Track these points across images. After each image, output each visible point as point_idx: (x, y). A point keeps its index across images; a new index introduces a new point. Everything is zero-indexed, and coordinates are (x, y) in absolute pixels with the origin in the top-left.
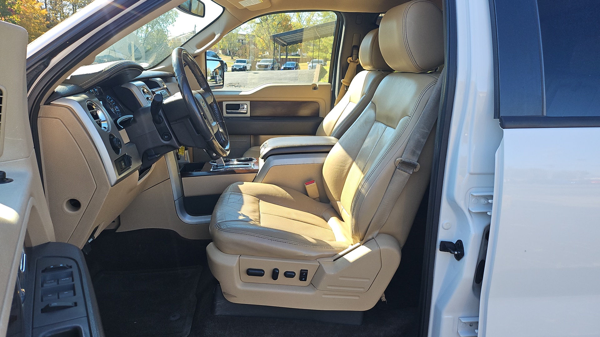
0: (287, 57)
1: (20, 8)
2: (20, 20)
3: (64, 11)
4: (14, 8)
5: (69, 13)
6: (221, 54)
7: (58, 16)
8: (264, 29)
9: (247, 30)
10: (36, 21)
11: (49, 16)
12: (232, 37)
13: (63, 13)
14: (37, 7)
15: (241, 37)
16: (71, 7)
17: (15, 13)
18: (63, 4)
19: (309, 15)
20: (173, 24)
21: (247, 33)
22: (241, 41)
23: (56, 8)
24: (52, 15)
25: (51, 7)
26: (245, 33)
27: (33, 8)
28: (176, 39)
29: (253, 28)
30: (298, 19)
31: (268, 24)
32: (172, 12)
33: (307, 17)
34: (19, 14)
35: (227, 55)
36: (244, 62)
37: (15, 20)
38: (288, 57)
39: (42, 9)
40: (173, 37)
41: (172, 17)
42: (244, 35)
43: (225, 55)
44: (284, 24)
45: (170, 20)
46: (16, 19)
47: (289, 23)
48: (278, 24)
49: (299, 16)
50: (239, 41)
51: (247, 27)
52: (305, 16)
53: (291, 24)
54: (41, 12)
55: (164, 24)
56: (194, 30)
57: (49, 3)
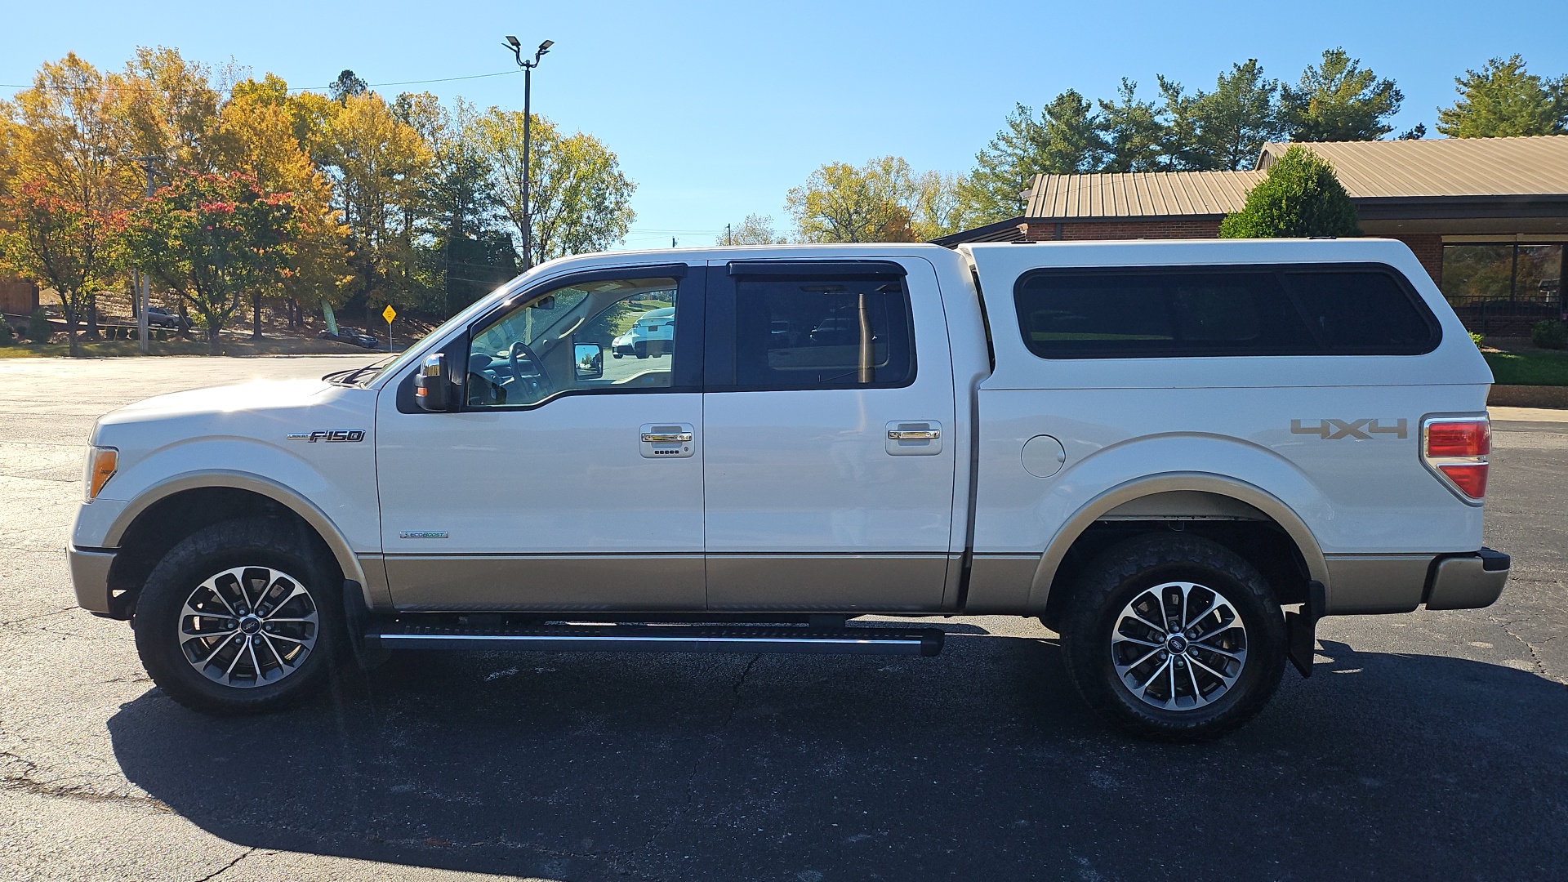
1: (297, 227)
2: (296, 253)
3: (386, 226)
4: (286, 228)
5: (396, 230)
7: (373, 236)
10: (328, 251)
11: (354, 238)
13: (385, 230)
14: (329, 220)
16: (402, 216)
17: (287, 237)
18: (385, 210)
23: (369, 221)
24: (361, 236)
25: (358, 219)
27: (321, 222)
30: (928, 216)
31: (852, 232)
32: (620, 212)
34: (294, 240)
37: (287, 254)
39: (340, 225)
41: (620, 223)
45: (616, 230)
46: (289, 250)
47: (908, 227)
48: (878, 230)
53: (912, 228)
54: (337, 232)
55: (602, 241)
57: (355, 209)
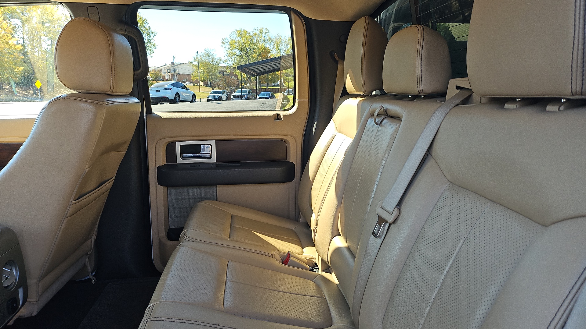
0: (267, 87)
3: (42, 46)
6: (202, 85)
7: (35, 51)
8: (245, 61)
9: (228, 62)
10: (11, 56)
12: (212, 69)
13: (41, 48)
14: (11, 42)
15: (222, 69)
16: (49, 42)
19: (288, 48)
20: (151, 55)
21: (228, 65)
22: (222, 73)
26: (225, 65)
28: (157, 70)
29: (234, 60)
30: (277, 51)
31: (248, 56)
32: (150, 44)
33: (286, 50)
35: (208, 86)
36: (220, 92)
38: (269, 88)
40: (154, 68)
41: (150, 48)
42: (225, 67)
43: (206, 86)
44: (264, 56)
47: (269, 55)
48: (258, 56)
49: (279, 49)
50: (220, 72)
51: (228, 59)
52: (285, 49)
54: (15, 47)
56: (173, 61)
